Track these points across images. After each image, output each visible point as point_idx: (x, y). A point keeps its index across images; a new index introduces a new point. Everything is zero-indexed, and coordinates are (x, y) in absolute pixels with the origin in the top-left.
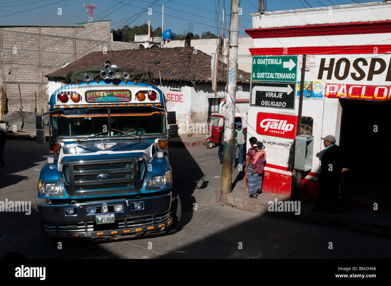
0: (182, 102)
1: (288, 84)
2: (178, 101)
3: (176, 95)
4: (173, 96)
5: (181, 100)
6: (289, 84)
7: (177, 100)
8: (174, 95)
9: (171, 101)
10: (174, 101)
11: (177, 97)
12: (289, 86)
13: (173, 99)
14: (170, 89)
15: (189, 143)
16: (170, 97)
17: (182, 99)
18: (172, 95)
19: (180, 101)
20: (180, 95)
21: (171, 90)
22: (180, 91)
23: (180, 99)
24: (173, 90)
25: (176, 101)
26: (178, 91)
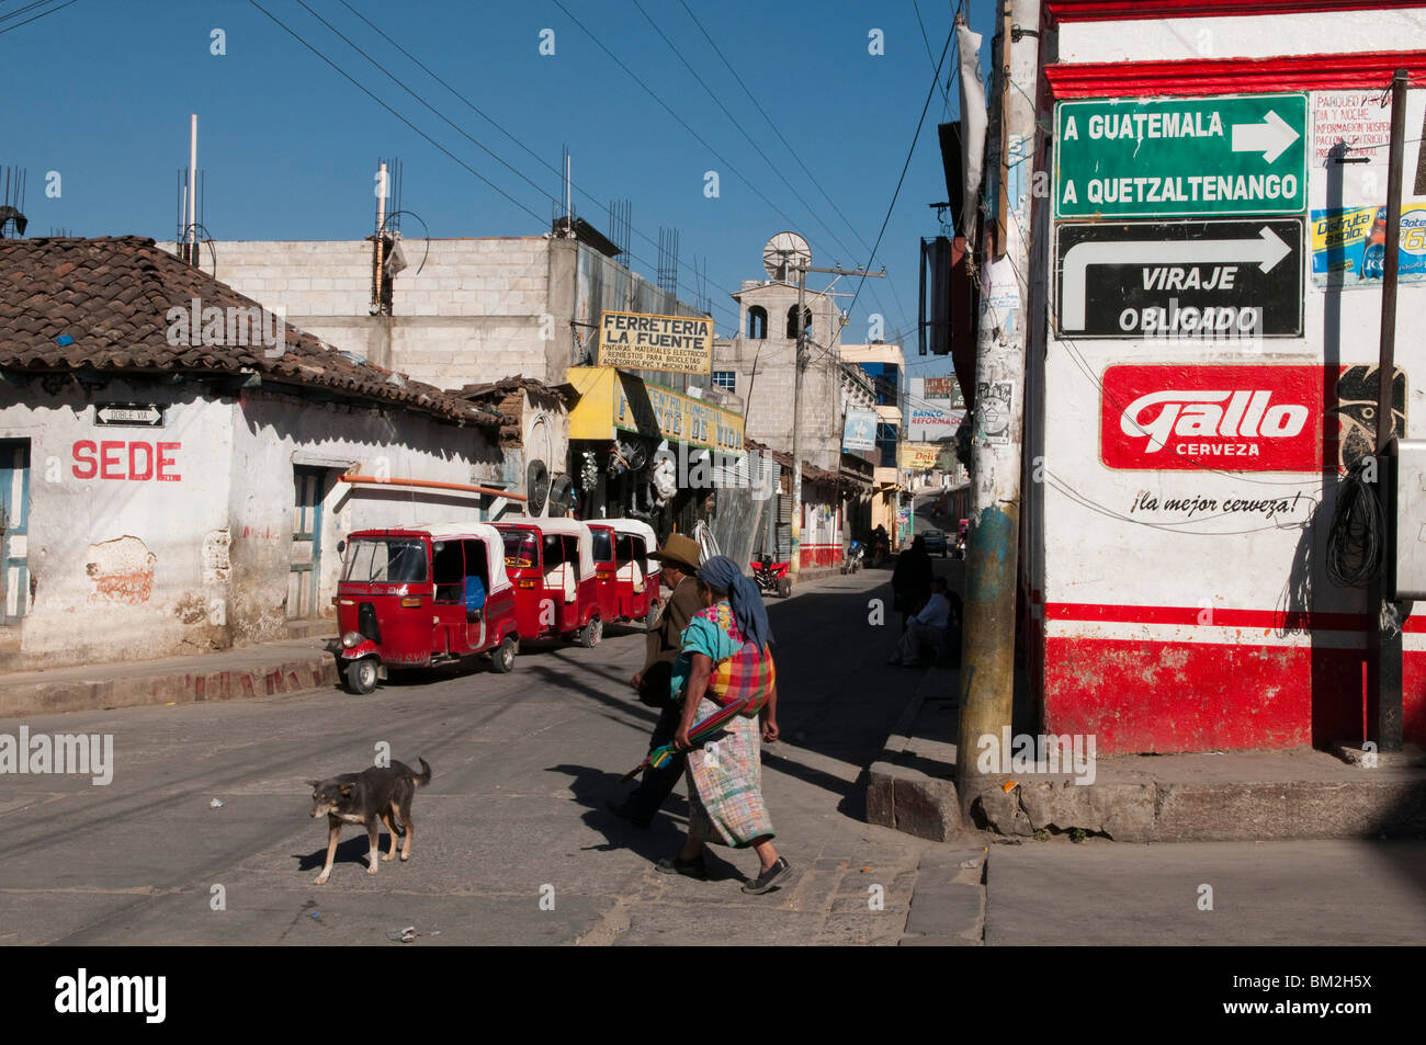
0: (177, 478)
1: (1262, 226)
2: (148, 476)
3: (134, 446)
4: (111, 453)
5: (166, 470)
6: (1269, 224)
7: (141, 469)
8: (121, 445)
9: (105, 476)
10: (121, 477)
11: (140, 454)
12: (1266, 232)
13: (111, 469)
14: (93, 416)
15: (248, 677)
16: (98, 456)
17: (172, 462)
18: (107, 445)
19: (161, 477)
20: (160, 445)
21: (99, 421)
22: (159, 423)
23: (161, 462)
24: (112, 422)
25: (133, 476)
26: (146, 423)
